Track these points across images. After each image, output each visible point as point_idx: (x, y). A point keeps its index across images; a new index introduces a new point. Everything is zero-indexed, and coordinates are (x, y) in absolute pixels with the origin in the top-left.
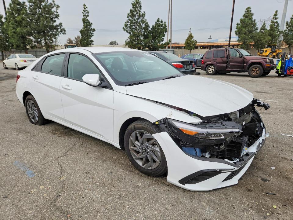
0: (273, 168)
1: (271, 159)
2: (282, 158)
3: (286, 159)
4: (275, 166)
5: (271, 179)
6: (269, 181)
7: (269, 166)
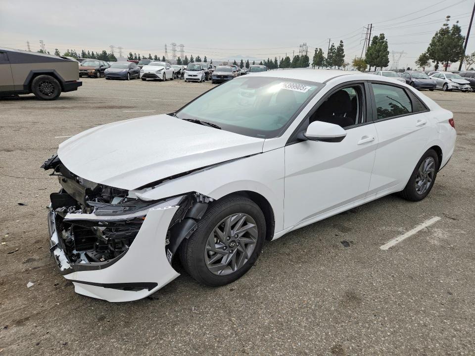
0: (30, 284)
1: (45, 301)
2: (27, 319)
3: (19, 323)
4: (28, 290)
5: (22, 267)
6: (24, 263)
7: (38, 285)
